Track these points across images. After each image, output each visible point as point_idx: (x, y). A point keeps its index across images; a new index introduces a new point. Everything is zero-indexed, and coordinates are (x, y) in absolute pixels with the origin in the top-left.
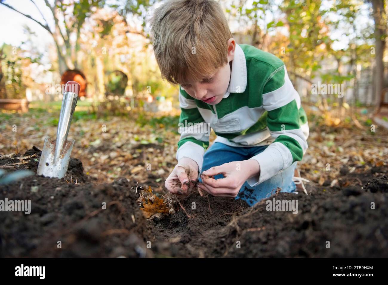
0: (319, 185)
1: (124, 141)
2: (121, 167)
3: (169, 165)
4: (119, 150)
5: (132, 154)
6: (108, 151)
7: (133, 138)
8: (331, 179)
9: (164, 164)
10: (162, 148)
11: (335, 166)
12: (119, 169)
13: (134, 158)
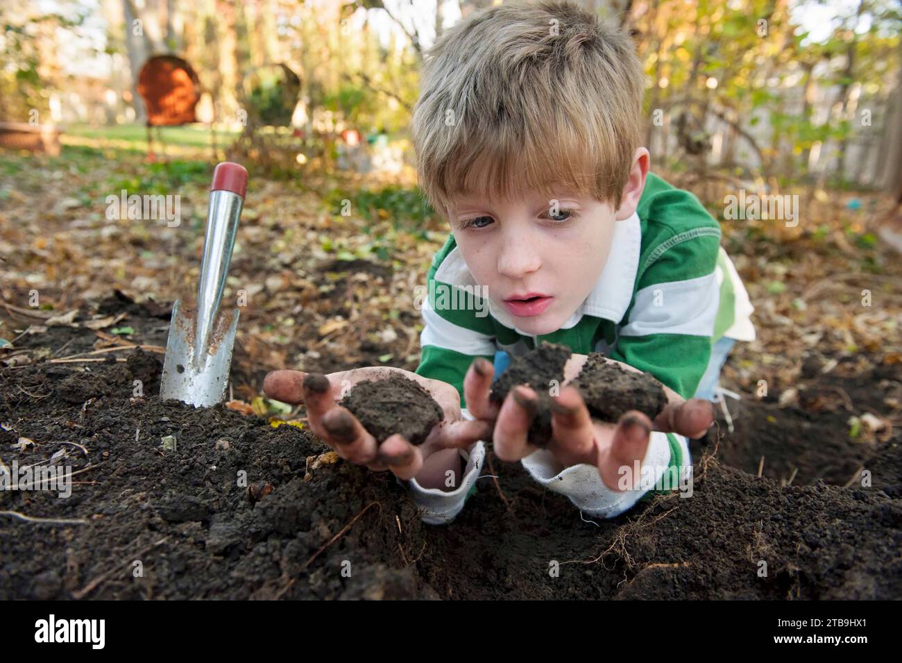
0: (754, 400)
1: (297, 251)
2: (294, 316)
3: (407, 319)
4: (286, 272)
5: (318, 284)
6: (262, 274)
7: (318, 242)
8: (782, 386)
9: (394, 315)
10: (387, 273)
11: (791, 352)
12: (290, 322)
13: (324, 296)
